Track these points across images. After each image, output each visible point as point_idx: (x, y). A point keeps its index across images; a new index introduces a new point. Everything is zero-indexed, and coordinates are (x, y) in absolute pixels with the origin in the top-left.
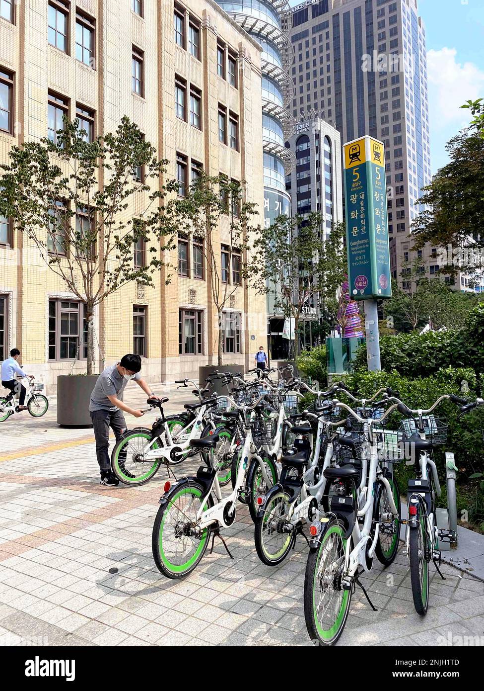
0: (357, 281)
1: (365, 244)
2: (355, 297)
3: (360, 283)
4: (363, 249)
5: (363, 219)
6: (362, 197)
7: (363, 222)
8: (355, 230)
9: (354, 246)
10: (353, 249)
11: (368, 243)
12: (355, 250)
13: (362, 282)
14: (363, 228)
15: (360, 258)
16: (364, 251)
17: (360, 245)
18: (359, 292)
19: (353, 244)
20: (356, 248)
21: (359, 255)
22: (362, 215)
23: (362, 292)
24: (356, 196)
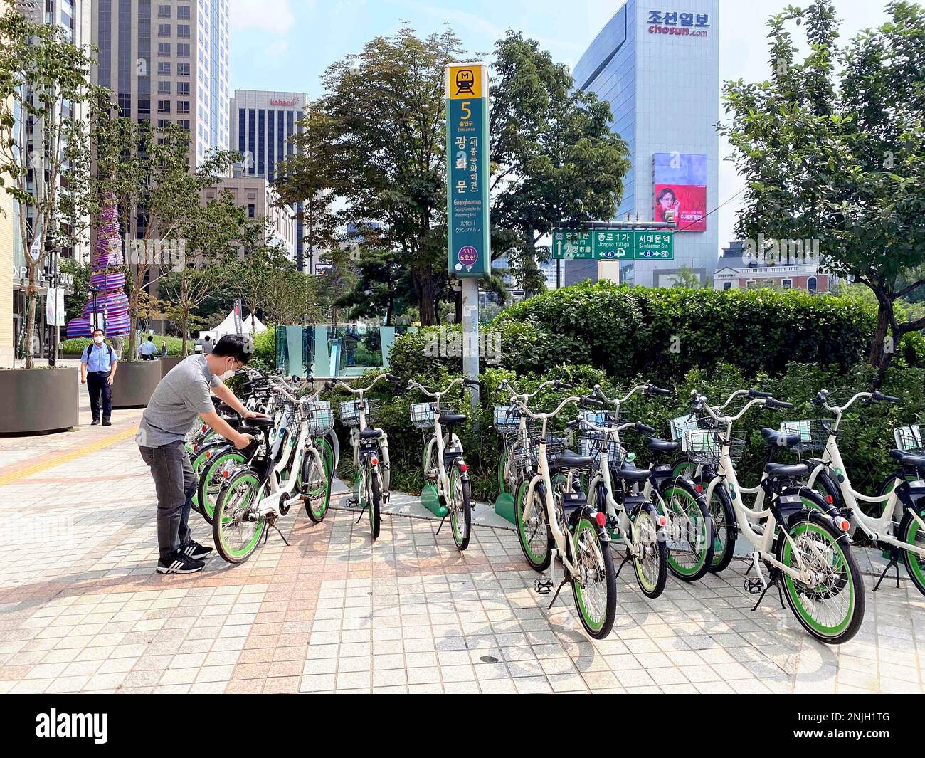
0: (462, 253)
1: (475, 206)
2: (458, 274)
3: (467, 256)
4: (473, 212)
5: (474, 172)
6: (475, 142)
7: (473, 177)
8: (461, 185)
9: (458, 206)
10: (458, 210)
11: (481, 206)
12: (461, 212)
13: (470, 255)
14: (474, 185)
15: (467, 223)
16: (474, 215)
17: (468, 206)
18: (464, 268)
19: (458, 203)
20: (462, 210)
21: (465, 219)
22: (472, 166)
23: (469, 268)
24: (465, 140)
